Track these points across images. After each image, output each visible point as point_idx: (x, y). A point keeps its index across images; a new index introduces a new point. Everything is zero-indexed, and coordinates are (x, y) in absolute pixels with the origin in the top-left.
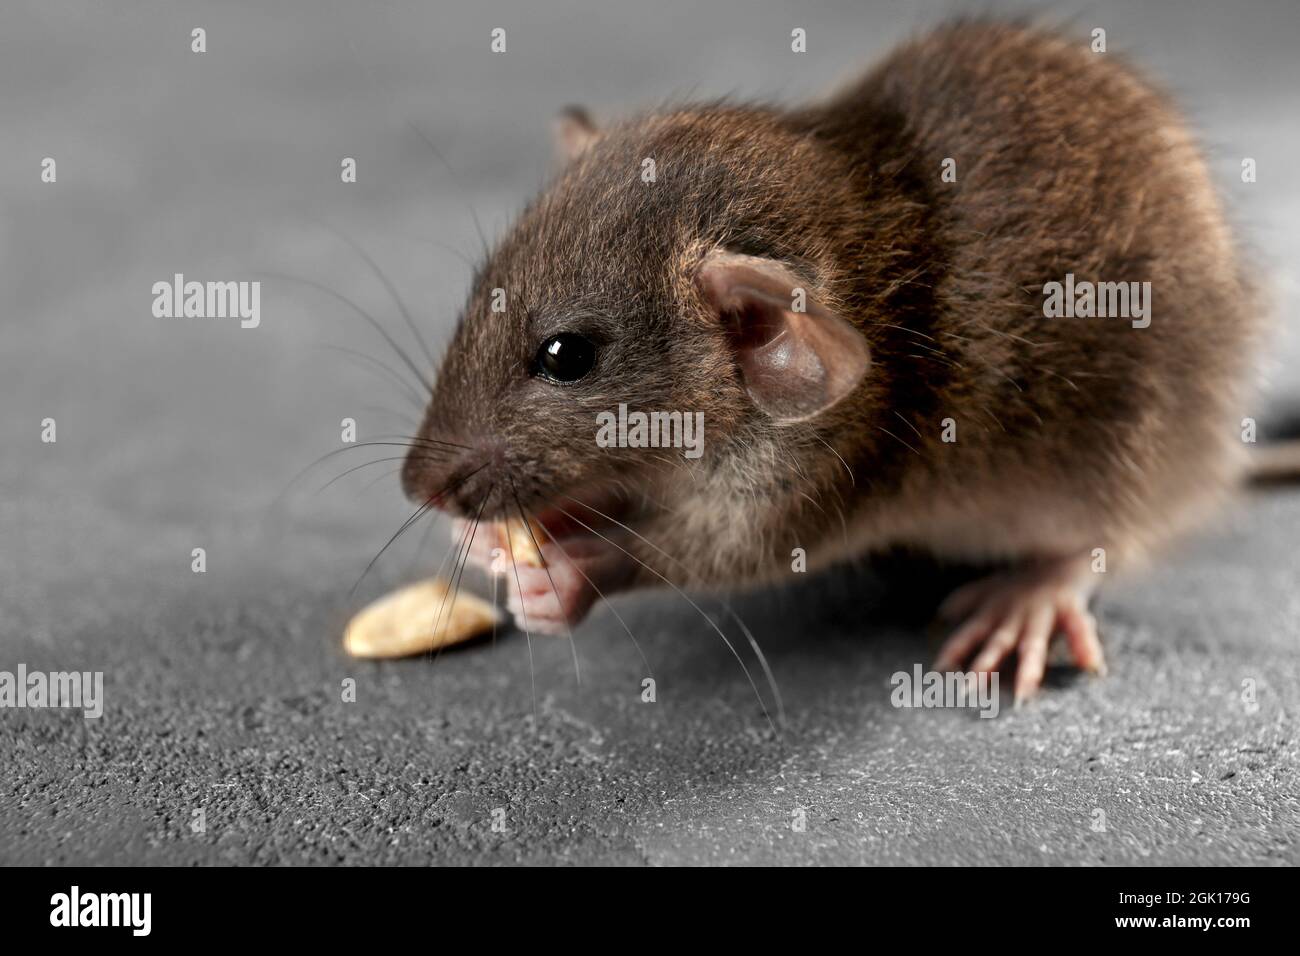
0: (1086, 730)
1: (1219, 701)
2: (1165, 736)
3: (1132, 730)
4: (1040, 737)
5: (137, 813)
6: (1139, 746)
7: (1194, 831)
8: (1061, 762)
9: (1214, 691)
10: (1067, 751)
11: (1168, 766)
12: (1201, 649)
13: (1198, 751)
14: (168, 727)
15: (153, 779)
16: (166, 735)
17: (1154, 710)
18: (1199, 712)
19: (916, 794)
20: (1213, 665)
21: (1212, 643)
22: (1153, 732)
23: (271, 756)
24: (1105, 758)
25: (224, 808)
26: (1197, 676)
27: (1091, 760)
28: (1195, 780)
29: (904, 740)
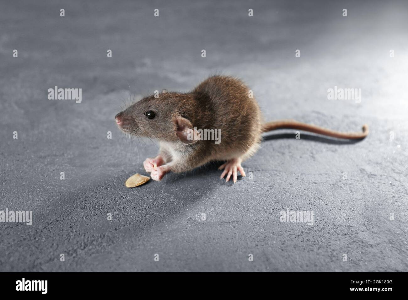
0: (245, 186)
1: (264, 179)
2: (257, 186)
3: (252, 185)
4: (239, 188)
5: (104, 219)
6: (253, 188)
7: (265, 200)
8: (243, 192)
9: (262, 177)
10: (243, 190)
11: (258, 190)
12: (259, 171)
13: (262, 188)
14: (102, 204)
15: (104, 213)
16: (103, 205)
17: (254, 182)
18: (261, 181)
19: (223, 200)
20: (261, 173)
21: (260, 170)
22: (255, 185)
23: (122, 206)
24: (249, 190)
25: (118, 216)
26: (259, 175)
27: (248, 191)
28: (263, 192)
29: (219, 191)
